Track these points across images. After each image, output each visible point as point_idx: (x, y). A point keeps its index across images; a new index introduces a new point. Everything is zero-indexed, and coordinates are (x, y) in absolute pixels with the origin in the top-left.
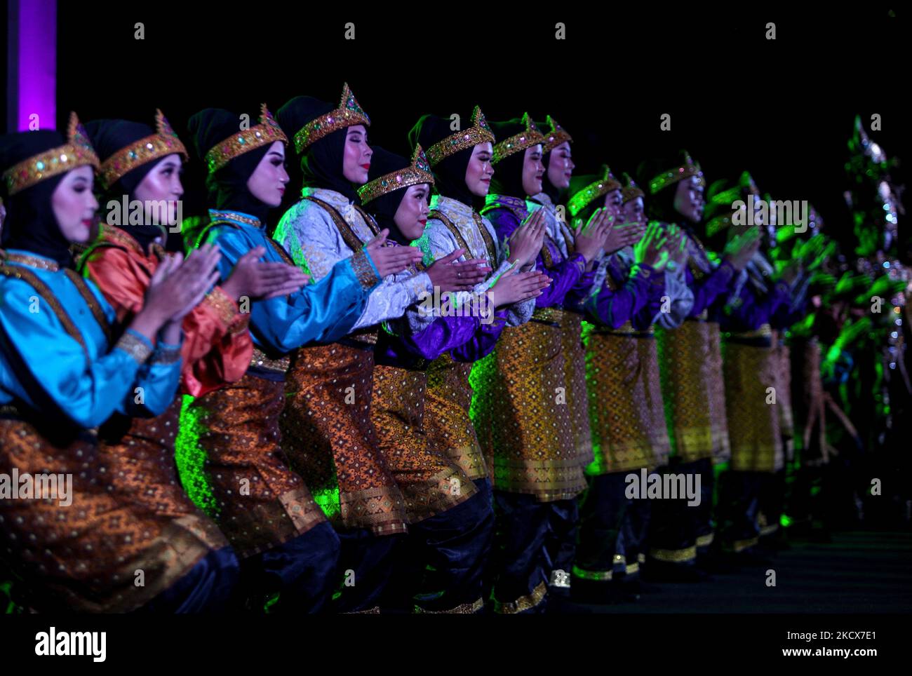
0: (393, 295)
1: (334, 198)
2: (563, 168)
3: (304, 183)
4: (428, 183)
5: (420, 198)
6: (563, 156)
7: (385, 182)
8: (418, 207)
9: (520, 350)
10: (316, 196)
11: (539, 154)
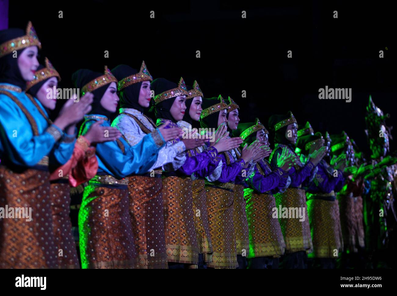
0: (169, 152)
1: (134, 112)
2: (235, 120)
3: (121, 106)
4: (185, 95)
5: (182, 102)
6: (235, 115)
7: (166, 94)
8: (181, 106)
9: (215, 201)
10: (126, 112)
11: (225, 113)
